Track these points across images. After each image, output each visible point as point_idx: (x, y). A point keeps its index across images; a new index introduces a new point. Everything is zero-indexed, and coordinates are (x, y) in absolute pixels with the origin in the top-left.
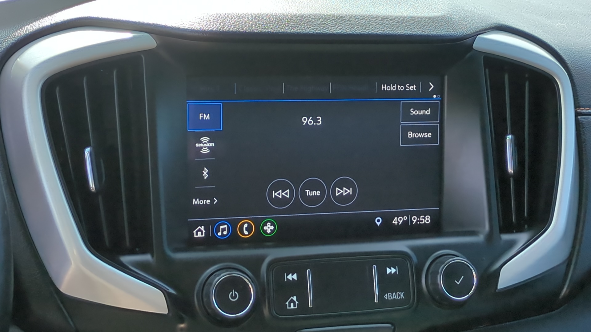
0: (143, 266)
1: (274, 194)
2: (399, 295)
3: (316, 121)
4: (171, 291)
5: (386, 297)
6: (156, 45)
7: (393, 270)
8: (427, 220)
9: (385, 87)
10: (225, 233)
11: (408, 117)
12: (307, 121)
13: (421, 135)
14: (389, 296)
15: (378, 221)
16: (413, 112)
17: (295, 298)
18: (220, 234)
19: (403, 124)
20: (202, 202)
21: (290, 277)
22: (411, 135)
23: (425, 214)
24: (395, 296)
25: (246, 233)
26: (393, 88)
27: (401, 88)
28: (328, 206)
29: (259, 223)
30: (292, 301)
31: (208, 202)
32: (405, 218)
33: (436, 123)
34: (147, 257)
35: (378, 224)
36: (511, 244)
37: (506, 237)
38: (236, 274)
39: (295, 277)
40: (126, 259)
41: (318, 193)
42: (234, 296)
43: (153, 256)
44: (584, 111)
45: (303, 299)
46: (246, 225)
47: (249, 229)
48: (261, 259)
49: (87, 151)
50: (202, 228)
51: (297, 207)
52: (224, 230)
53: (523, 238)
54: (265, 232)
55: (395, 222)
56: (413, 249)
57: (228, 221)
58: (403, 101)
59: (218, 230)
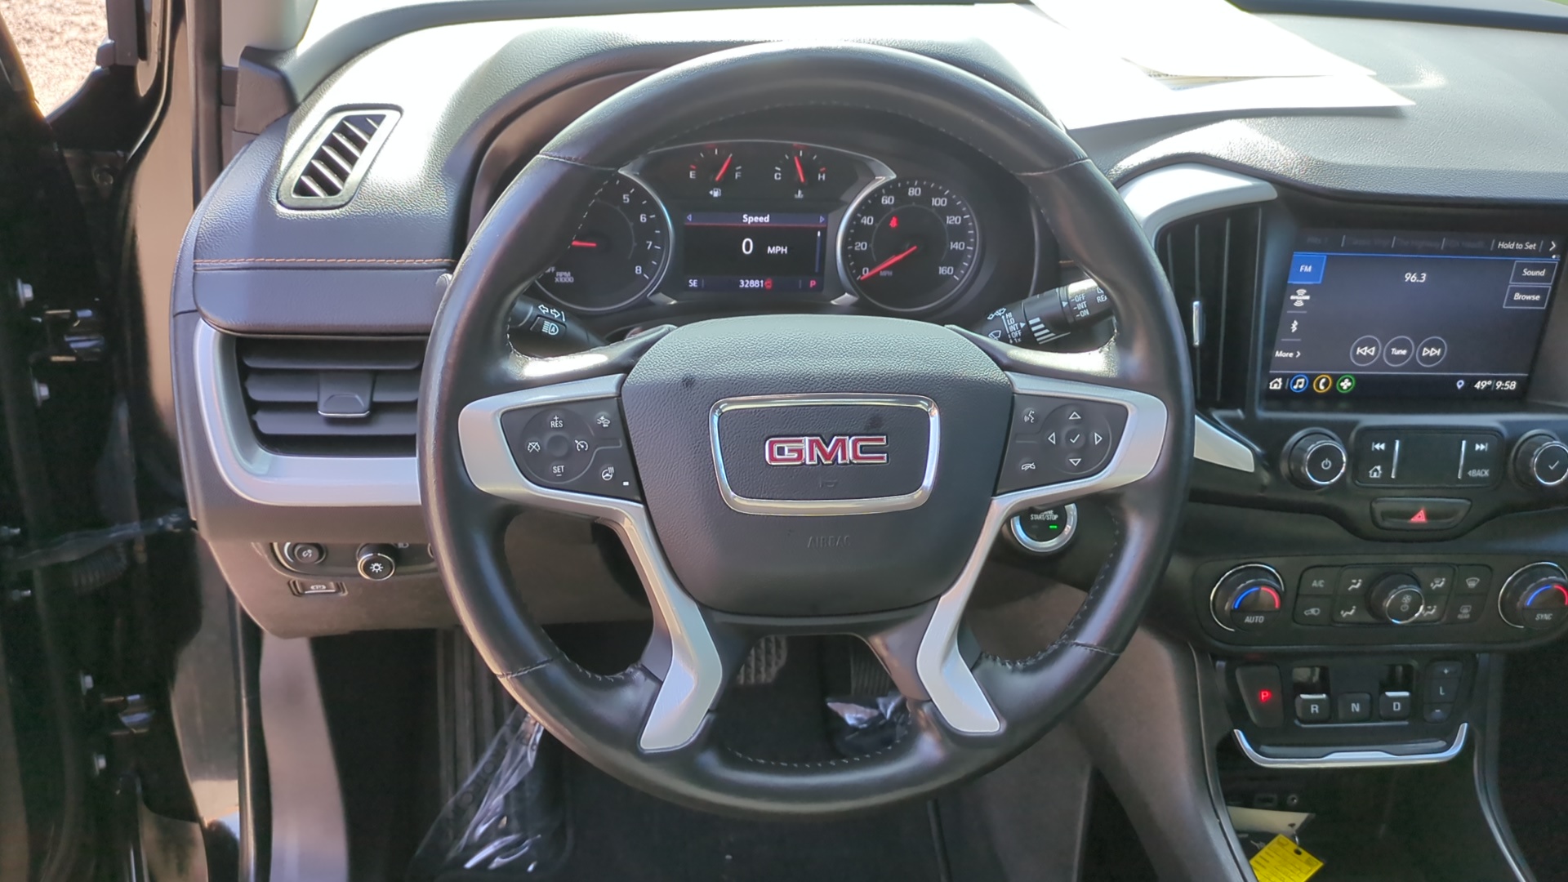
0: (1234, 424)
1: (1359, 351)
2: (1484, 473)
3: (1419, 277)
4: (1257, 449)
5: (1470, 473)
6: (1276, 195)
7: (1484, 447)
8: (1512, 386)
9: (1502, 245)
10: (1301, 386)
11: (1520, 277)
12: (1411, 277)
13: (1529, 298)
14: (1473, 473)
15: (1460, 384)
16: (1526, 273)
17: (1379, 468)
18: (1295, 387)
19: (1512, 284)
20: (1286, 355)
21: (1378, 446)
22: (1517, 296)
23: (1511, 379)
24: (1478, 473)
25: (1322, 387)
26: (1510, 246)
27: (1519, 246)
28: (1412, 365)
29: (1336, 378)
30: (1376, 470)
31: (1291, 355)
32: (1490, 383)
33: (1549, 286)
34: (1238, 413)
35: (1459, 387)
38: (1330, 443)
39: (1383, 447)
40: (1216, 415)
41: (1404, 352)
42: (1326, 464)
43: (1244, 413)
45: (1387, 470)
46: (1323, 380)
47: (1326, 385)
48: (1353, 425)
49: (1196, 303)
50: (1280, 380)
51: (1380, 364)
52: (1300, 383)
54: (1341, 388)
55: (1477, 386)
56: (1505, 425)
57: (1306, 375)
58: (1519, 260)
59: (1294, 384)
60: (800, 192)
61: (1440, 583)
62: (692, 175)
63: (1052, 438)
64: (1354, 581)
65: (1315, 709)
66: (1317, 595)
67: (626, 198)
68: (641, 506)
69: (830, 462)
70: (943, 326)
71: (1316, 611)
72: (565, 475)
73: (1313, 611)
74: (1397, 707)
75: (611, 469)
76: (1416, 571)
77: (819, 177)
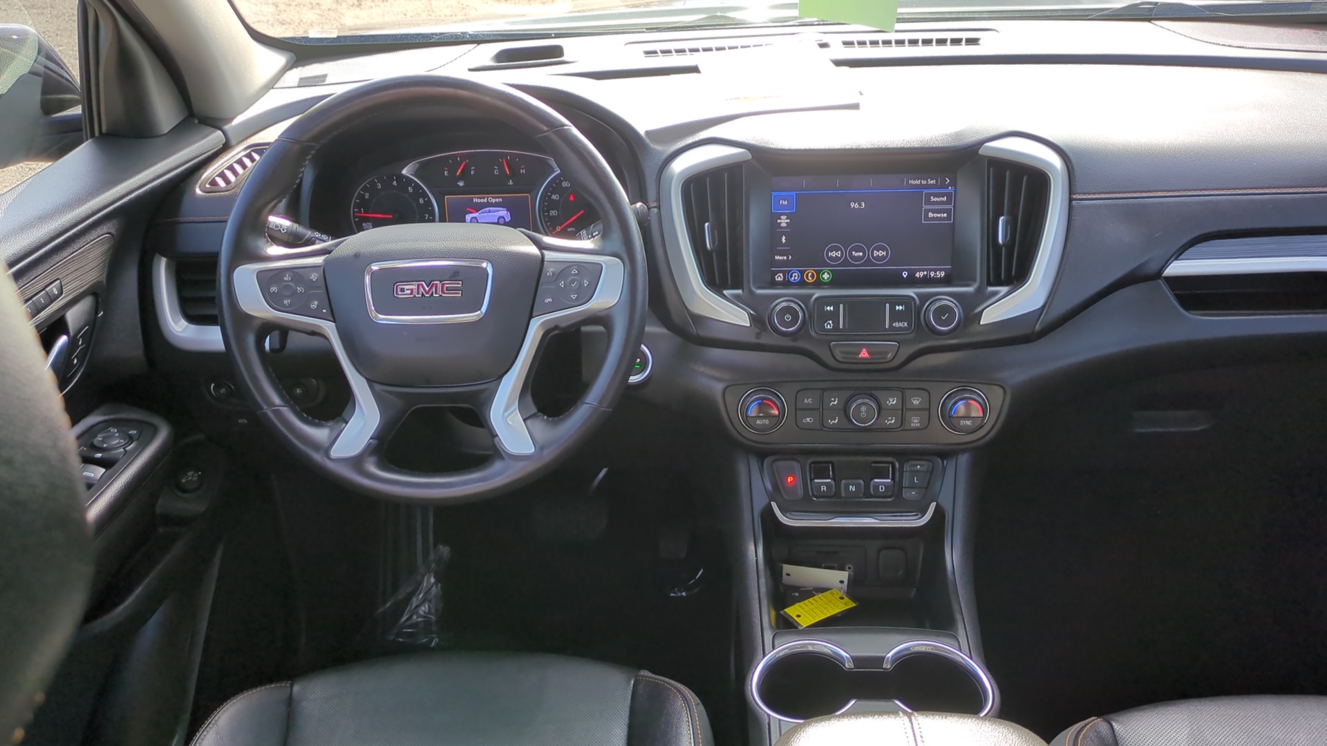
0: (737, 297)
1: (830, 254)
2: (903, 324)
3: (860, 205)
4: (752, 312)
5: (894, 325)
6: (751, 157)
7: (901, 308)
8: (941, 275)
9: (911, 182)
10: (796, 278)
11: (928, 202)
12: (854, 205)
13: (939, 215)
14: (896, 325)
15: (905, 274)
16: (933, 199)
17: (830, 322)
18: (793, 279)
19: (925, 207)
20: (781, 258)
21: (829, 308)
22: (931, 215)
23: (941, 270)
24: (901, 325)
25: (810, 279)
26: (918, 182)
27: (924, 182)
28: (868, 263)
29: (818, 272)
30: (828, 323)
31: (785, 258)
32: (925, 273)
33: (951, 207)
34: (739, 292)
35: (905, 276)
36: (995, 293)
37: (991, 289)
38: (793, 305)
39: (833, 308)
40: (727, 292)
41: (861, 254)
42: (789, 317)
43: (743, 291)
44: (1078, 197)
45: (836, 323)
46: (810, 274)
47: (813, 276)
48: (812, 295)
49: (707, 224)
50: (781, 275)
51: (846, 263)
52: (795, 276)
53: (1004, 289)
54: (823, 279)
55: (917, 275)
56: (917, 294)
57: (798, 270)
58: (925, 191)
59: (791, 277)
60: (511, 181)
61: (893, 401)
62: (446, 173)
63: (562, 284)
64: (833, 399)
65: (824, 488)
66: (809, 409)
67: (410, 189)
68: (333, 324)
69: (428, 295)
70: (515, 228)
71: (811, 420)
72: (290, 305)
73: (808, 419)
74: (882, 489)
75: (316, 303)
76: (875, 393)
77: (521, 171)
